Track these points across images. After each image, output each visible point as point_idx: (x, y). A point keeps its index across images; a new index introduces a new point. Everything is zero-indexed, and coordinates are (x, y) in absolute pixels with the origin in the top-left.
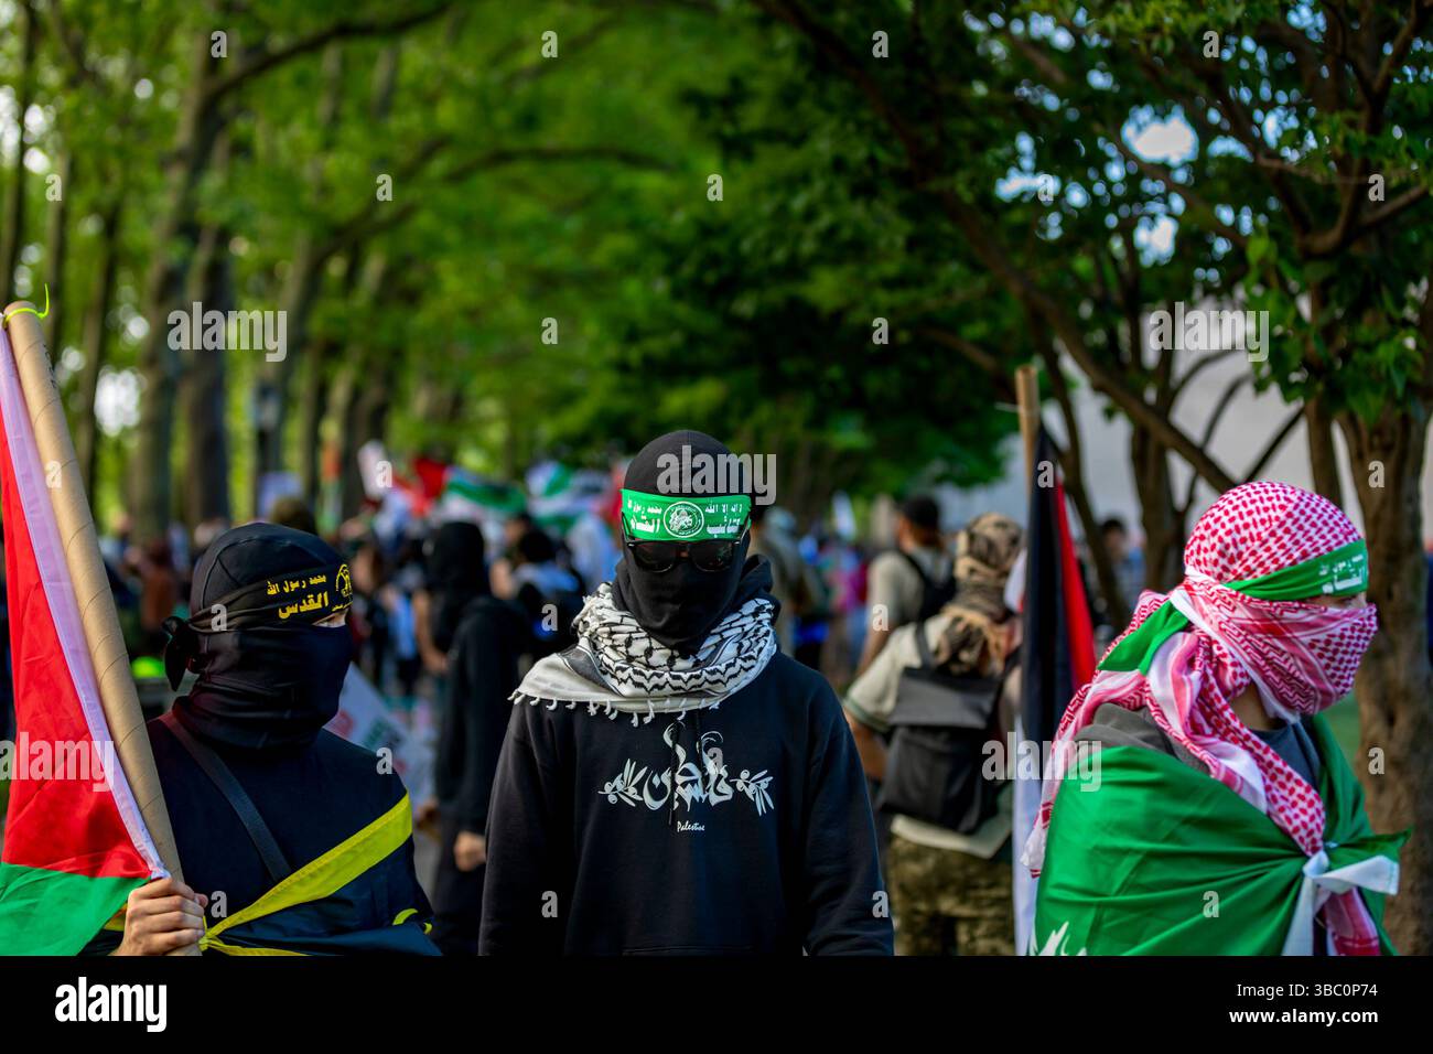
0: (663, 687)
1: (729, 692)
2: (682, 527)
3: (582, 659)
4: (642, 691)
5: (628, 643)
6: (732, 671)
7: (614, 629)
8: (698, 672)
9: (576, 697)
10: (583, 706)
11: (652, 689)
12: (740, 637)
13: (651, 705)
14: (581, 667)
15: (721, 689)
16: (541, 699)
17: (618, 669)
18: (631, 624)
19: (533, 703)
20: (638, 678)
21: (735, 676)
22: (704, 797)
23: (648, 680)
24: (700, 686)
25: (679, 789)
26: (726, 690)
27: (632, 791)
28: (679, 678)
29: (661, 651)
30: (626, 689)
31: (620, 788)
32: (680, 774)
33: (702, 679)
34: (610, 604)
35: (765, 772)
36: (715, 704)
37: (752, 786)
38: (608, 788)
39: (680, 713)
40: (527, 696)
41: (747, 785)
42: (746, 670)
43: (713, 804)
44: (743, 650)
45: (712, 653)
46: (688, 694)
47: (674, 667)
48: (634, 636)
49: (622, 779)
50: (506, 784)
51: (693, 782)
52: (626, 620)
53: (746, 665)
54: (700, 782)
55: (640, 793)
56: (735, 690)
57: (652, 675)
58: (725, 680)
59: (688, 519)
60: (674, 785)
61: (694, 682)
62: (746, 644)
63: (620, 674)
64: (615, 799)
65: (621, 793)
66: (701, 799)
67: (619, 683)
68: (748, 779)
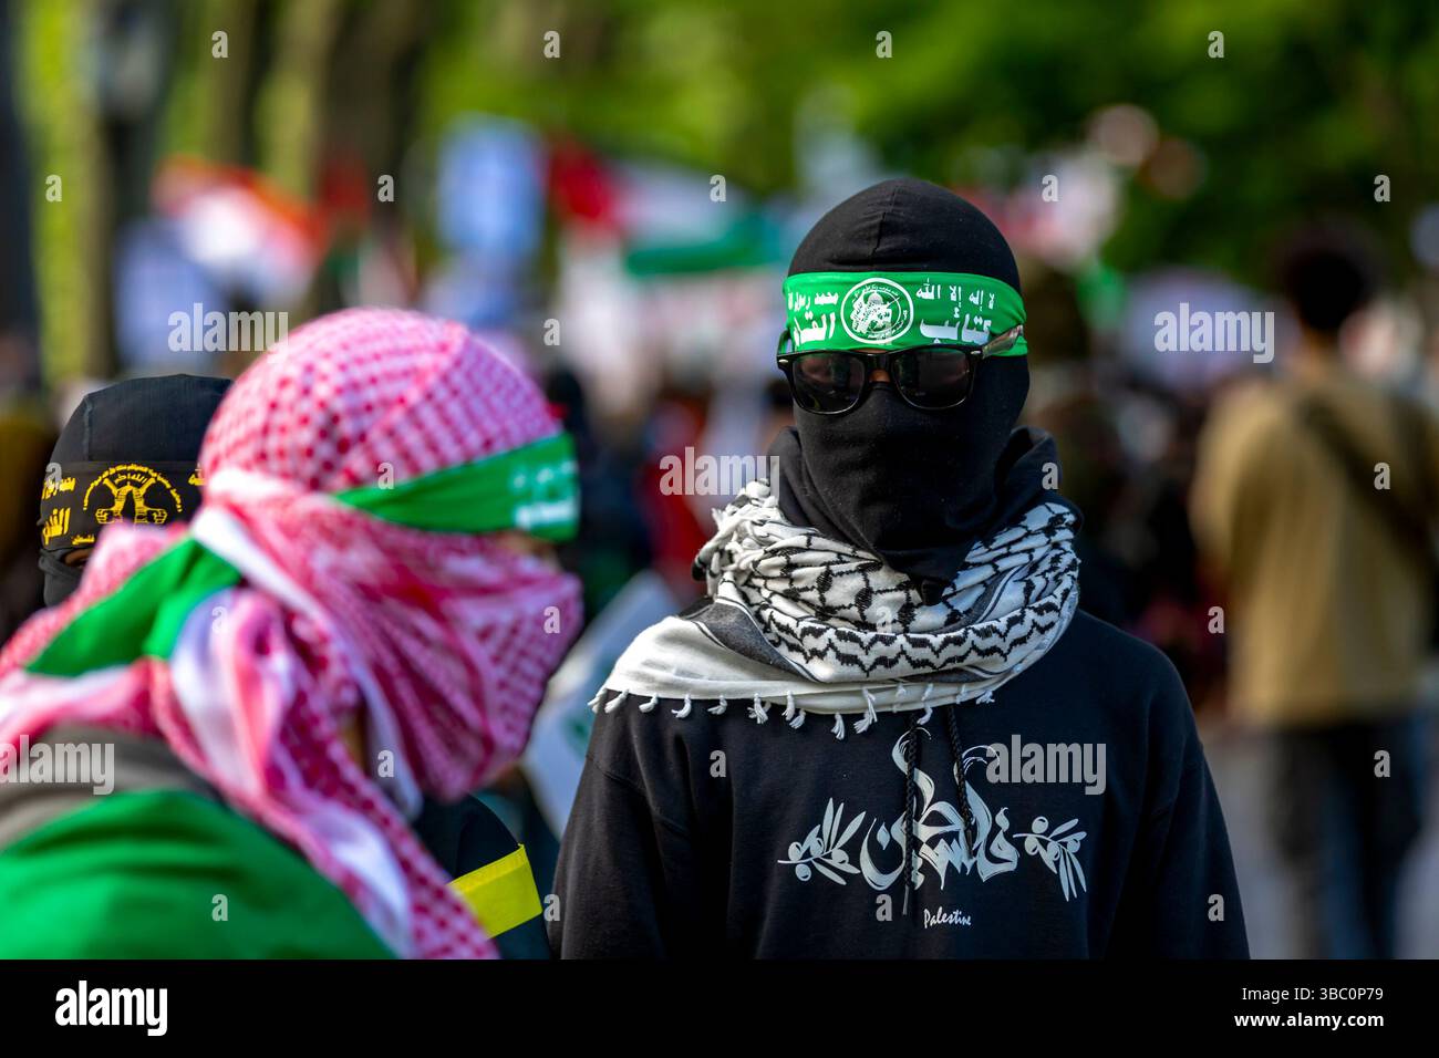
0: (894, 662)
1: (1009, 672)
2: (873, 324)
3: (731, 619)
4: (855, 670)
5: (825, 583)
6: (1018, 631)
7: (794, 558)
8: (960, 633)
9: (728, 692)
10: (740, 706)
11: (873, 667)
12: (1026, 569)
13: (871, 698)
14: (734, 633)
15: (997, 665)
16: (659, 699)
17: (806, 632)
18: (826, 549)
19: (644, 707)
20: (846, 647)
21: (1022, 641)
22: (969, 865)
23: (867, 650)
24: (961, 659)
25: (925, 849)
26: (1006, 666)
27: (839, 857)
28: (924, 643)
29: (888, 596)
30: (822, 669)
31: (817, 851)
32: (924, 823)
33: (967, 645)
34: (776, 515)
35: (1075, 822)
36: (984, 694)
37: (1054, 847)
38: (794, 853)
39: (922, 713)
40: (629, 695)
41: (1044, 844)
42: (1042, 630)
43: (984, 878)
44: (1034, 593)
45: (981, 598)
46: (939, 676)
47: (913, 625)
48: (835, 568)
49: (820, 835)
50: (591, 860)
51: (950, 837)
52: (817, 542)
53: (1043, 620)
54: (962, 836)
55: (855, 861)
56: (1019, 669)
57: (873, 642)
58: (1005, 647)
59: (884, 309)
60: (914, 843)
61: (952, 651)
62: (1039, 582)
63: (810, 642)
64: (809, 872)
65: (817, 860)
66: (963, 866)
67: (808, 660)
68: (1047, 833)
